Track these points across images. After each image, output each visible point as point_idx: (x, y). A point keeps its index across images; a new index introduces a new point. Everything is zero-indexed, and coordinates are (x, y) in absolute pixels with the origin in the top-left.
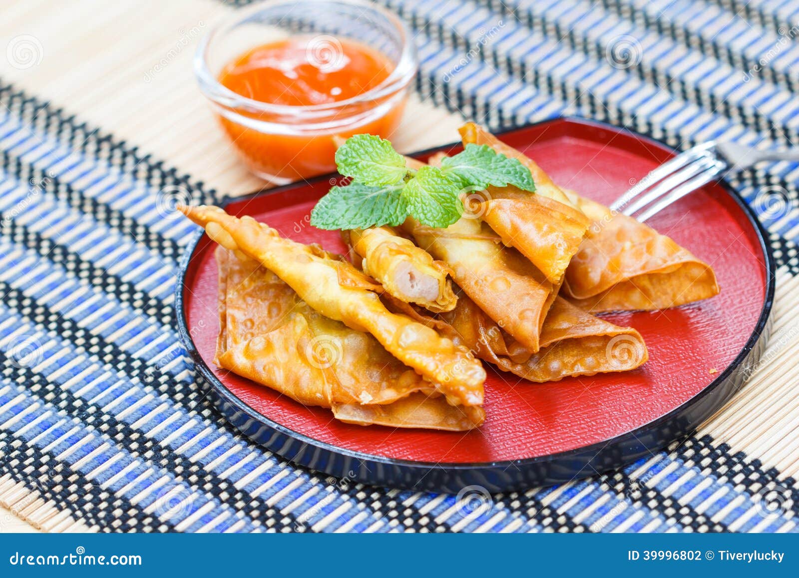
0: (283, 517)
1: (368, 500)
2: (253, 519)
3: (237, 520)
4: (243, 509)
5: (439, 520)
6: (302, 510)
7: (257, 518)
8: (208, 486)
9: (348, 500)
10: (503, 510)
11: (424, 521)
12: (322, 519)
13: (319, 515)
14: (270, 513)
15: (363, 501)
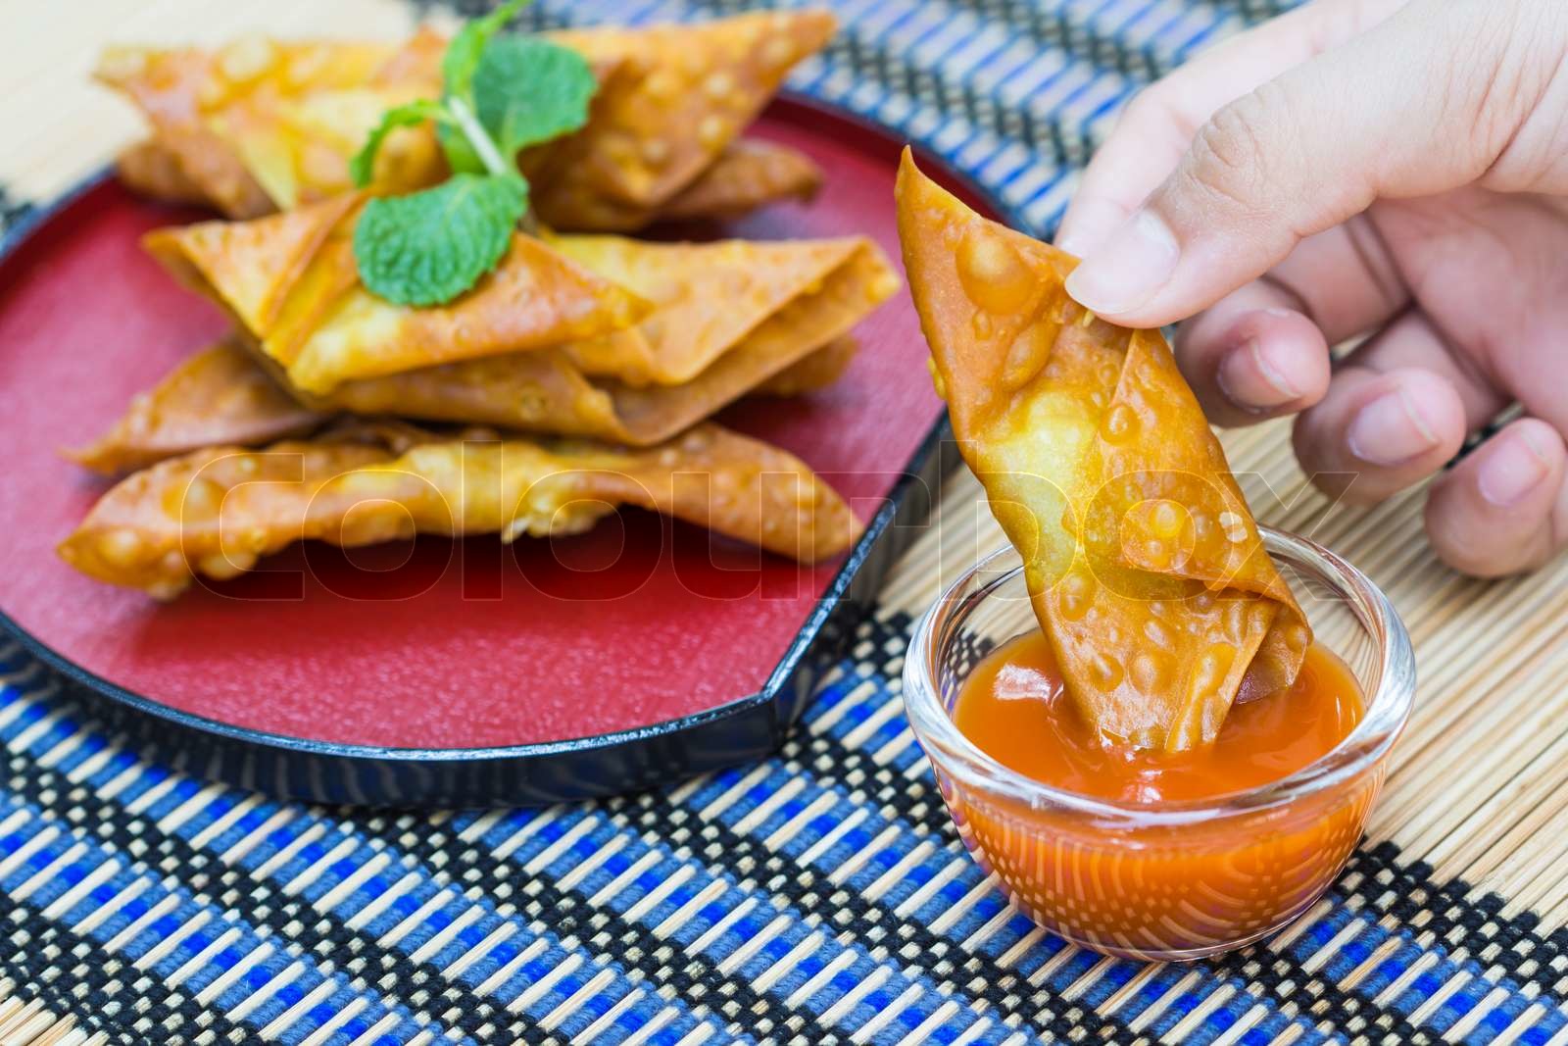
0: (255, 886)
1: (422, 849)
2: (195, 892)
3: (165, 895)
4: (175, 871)
5: (563, 886)
6: (290, 872)
7: (204, 890)
8: (106, 829)
9: (383, 850)
10: (689, 862)
11: (534, 888)
12: (332, 888)
13: (326, 881)
14: (228, 878)
15: (413, 850)
